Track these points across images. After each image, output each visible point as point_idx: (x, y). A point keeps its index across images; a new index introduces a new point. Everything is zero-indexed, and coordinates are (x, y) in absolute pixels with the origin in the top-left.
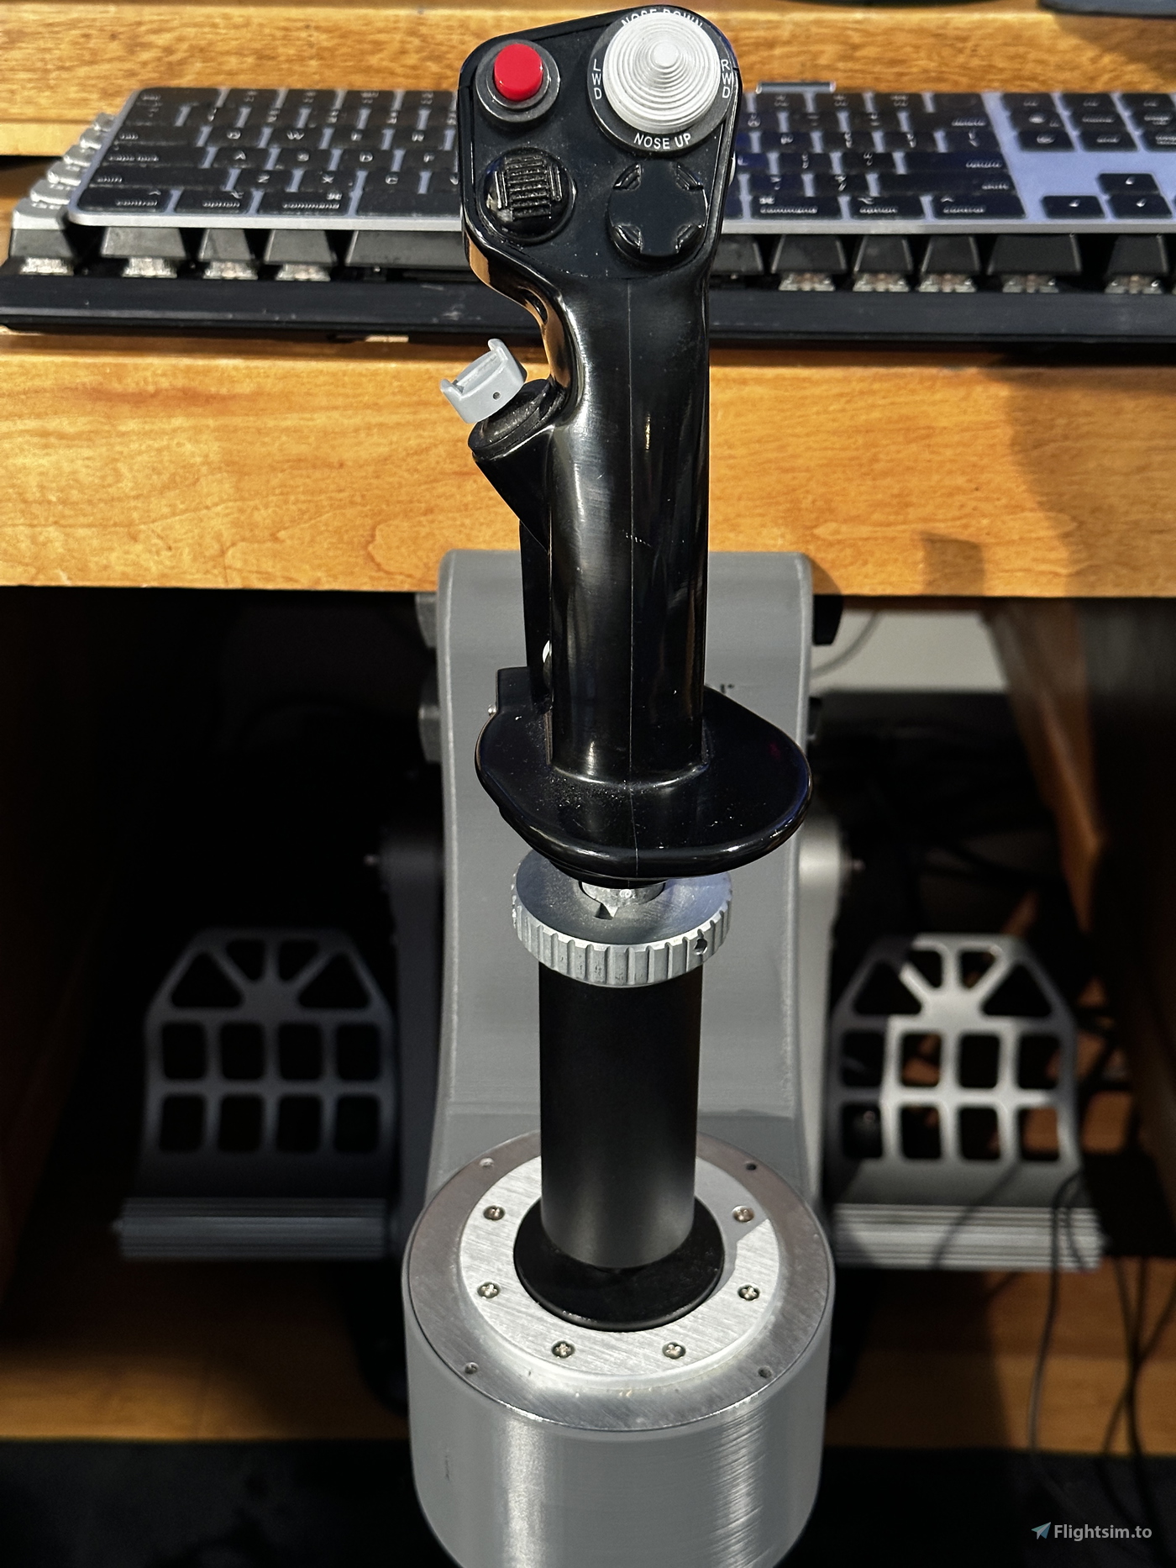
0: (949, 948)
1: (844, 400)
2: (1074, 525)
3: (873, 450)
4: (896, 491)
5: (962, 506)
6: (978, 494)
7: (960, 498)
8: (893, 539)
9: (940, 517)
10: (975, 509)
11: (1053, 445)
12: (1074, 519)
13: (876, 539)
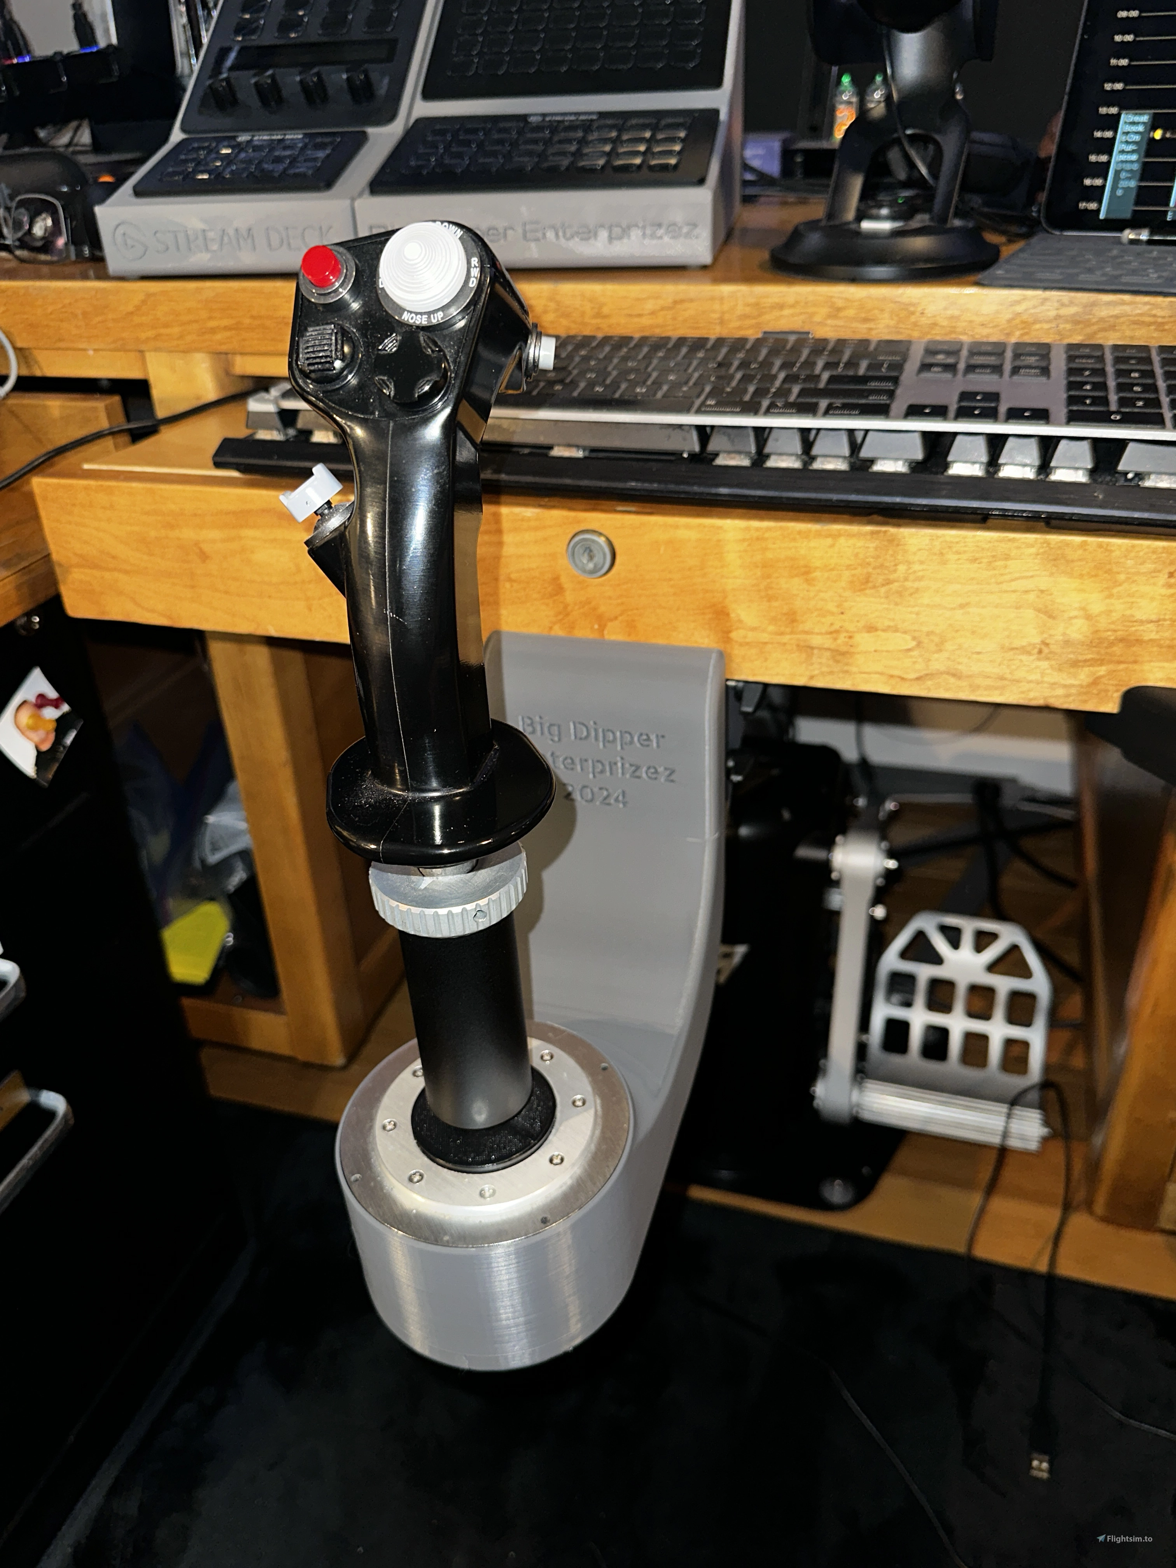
0: (969, 926)
1: (746, 544)
2: (914, 643)
3: (769, 580)
4: (785, 611)
5: (832, 624)
6: (843, 616)
7: (829, 619)
8: (785, 644)
9: (816, 630)
10: (841, 627)
11: (896, 584)
12: (914, 638)
13: (772, 643)
